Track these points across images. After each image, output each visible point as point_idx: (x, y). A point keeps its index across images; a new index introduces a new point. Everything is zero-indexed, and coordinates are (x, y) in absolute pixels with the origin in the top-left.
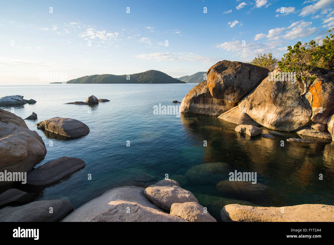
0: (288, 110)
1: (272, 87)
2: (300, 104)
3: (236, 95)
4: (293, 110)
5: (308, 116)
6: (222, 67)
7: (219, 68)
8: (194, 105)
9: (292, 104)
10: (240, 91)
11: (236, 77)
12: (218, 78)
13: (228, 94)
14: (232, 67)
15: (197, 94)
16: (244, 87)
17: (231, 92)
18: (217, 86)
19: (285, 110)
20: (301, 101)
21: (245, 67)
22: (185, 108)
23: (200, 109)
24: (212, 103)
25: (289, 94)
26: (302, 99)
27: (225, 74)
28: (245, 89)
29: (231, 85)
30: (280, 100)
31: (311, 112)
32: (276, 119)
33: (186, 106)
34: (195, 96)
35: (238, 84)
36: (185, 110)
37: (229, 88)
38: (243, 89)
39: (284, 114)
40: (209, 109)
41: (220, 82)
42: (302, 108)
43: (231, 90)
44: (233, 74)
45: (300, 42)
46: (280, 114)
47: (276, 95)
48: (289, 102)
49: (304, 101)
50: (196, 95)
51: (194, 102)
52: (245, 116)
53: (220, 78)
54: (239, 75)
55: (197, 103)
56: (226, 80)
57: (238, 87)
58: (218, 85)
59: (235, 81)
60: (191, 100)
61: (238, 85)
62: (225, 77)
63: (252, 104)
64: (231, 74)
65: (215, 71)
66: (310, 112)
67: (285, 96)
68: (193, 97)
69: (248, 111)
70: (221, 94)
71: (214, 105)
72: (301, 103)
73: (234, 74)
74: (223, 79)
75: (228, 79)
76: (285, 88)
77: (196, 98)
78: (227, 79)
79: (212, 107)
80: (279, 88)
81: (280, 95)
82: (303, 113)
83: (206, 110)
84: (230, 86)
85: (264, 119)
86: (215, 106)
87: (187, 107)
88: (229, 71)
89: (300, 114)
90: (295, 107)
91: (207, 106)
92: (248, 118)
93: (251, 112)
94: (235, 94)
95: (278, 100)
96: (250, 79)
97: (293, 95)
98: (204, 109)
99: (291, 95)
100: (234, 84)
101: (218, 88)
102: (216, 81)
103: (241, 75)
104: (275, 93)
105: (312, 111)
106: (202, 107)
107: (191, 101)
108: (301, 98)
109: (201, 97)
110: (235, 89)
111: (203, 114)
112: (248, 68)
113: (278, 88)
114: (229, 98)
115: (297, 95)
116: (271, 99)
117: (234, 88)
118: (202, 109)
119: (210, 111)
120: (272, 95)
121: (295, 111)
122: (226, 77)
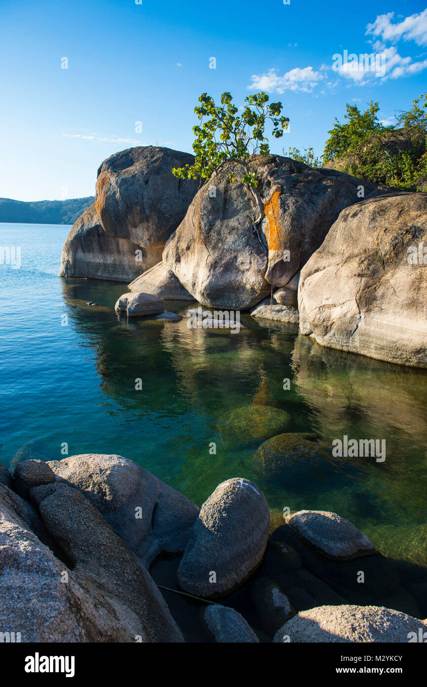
0: (228, 258)
1: (202, 205)
2: (248, 244)
3: (152, 229)
4: (236, 258)
5: (259, 271)
6: (126, 158)
7: (118, 162)
8: (84, 257)
9: (234, 243)
10: (159, 218)
11: (147, 182)
12: (111, 184)
13: (135, 226)
14: (145, 158)
15: (85, 228)
16: (166, 208)
17: (141, 221)
18: (108, 205)
19: (221, 259)
20: (253, 236)
21: (172, 159)
22: (65, 263)
23: (98, 265)
24: (119, 252)
25: (233, 222)
26: (256, 232)
27: (126, 176)
28: (168, 213)
29: (137, 202)
30: (217, 235)
31: (266, 262)
32: (208, 282)
33: (66, 259)
34: (81, 233)
35: (151, 199)
36: (67, 268)
37: (134, 211)
38: (163, 214)
39: (221, 267)
40: (114, 265)
41: (115, 193)
42: (251, 253)
43: (138, 214)
44: (141, 176)
45: (230, 93)
46: (215, 268)
47: (210, 225)
48: (230, 239)
49: (259, 237)
50: (82, 230)
51: (82, 249)
52: (170, 278)
53: (114, 184)
54: (156, 177)
55: (89, 251)
56: (127, 190)
57: (153, 207)
58: (111, 201)
59: (145, 193)
60: (72, 241)
61: (151, 202)
62: (124, 183)
63: (178, 248)
64: (137, 176)
65: (108, 169)
66: (263, 261)
67: (227, 226)
68: (75, 234)
69: (174, 268)
70: (122, 226)
71: (124, 255)
72: (250, 241)
73: (143, 174)
74: (120, 186)
75: (131, 187)
76: (227, 207)
77: (82, 237)
78: (128, 187)
79: (121, 262)
80: (216, 208)
81: (218, 223)
82: (252, 264)
83: (111, 269)
84: (137, 204)
85: (195, 284)
86: (126, 259)
87: (68, 261)
88: (136, 168)
89: (248, 267)
90: (239, 251)
91: (110, 260)
92: (175, 283)
93: (179, 270)
94: (150, 224)
95: (213, 234)
96: (181, 190)
97: (239, 224)
98: (106, 266)
99: (236, 224)
100: (143, 199)
101: (111, 209)
102: (107, 192)
103: (159, 177)
104: (208, 219)
105: (268, 259)
106: (101, 261)
107: (74, 244)
108: (253, 229)
109: (94, 236)
110: (147, 211)
111: (105, 278)
112: (177, 161)
113: (213, 208)
114: (140, 235)
115: (247, 223)
116: (201, 233)
117: (144, 209)
118: (101, 266)
119: (119, 271)
120: (203, 224)
121: (240, 260)
122: (126, 183)
